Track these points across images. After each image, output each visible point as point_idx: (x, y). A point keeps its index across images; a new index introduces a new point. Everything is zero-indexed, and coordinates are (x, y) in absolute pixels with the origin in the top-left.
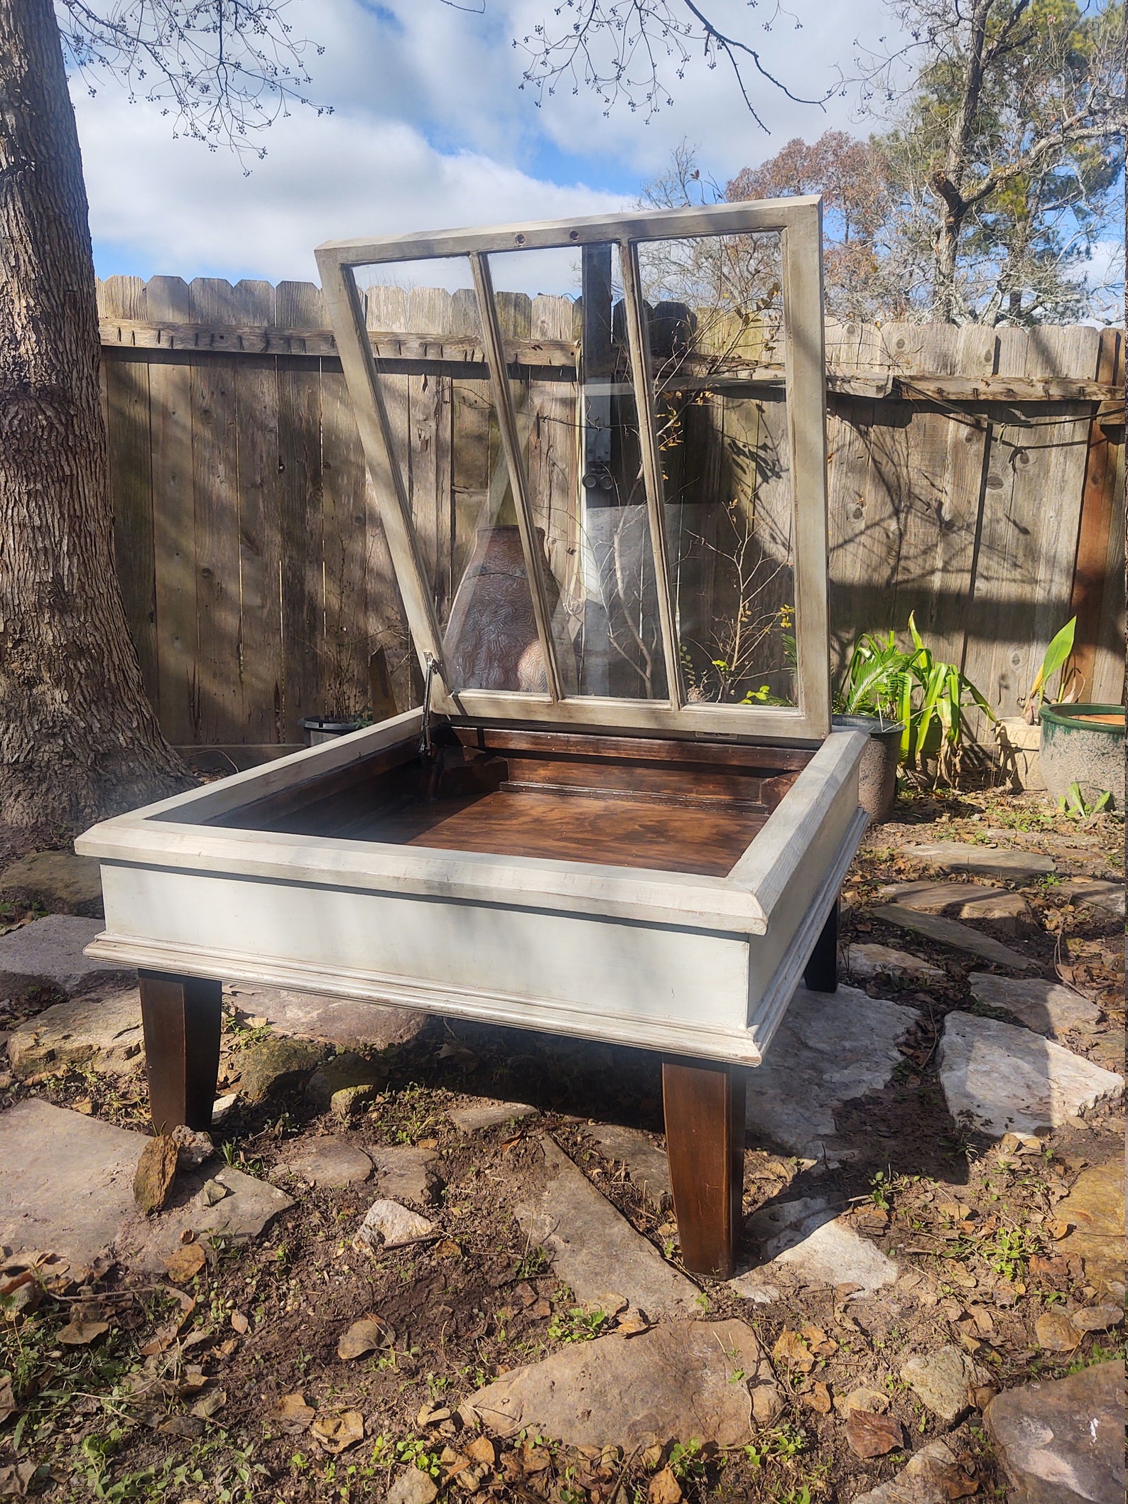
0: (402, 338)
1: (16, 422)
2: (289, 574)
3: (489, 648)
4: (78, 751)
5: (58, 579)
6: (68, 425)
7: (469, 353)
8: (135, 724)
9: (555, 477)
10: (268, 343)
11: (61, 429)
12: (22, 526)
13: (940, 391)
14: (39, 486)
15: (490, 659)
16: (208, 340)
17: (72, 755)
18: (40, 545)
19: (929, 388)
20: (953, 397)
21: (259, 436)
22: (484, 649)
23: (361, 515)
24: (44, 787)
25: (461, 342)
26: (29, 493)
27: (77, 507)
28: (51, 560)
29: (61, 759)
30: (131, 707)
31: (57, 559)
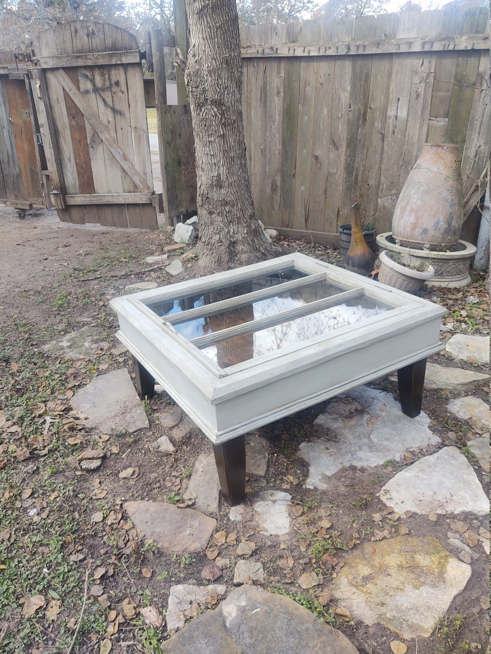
0: (412, 41)
1: (204, 114)
2: (349, 159)
3: (411, 206)
4: (224, 240)
5: (219, 175)
6: (223, 114)
7: (447, 45)
8: (246, 232)
10: (349, 49)
11: (220, 116)
12: (207, 154)
14: (213, 139)
15: (411, 212)
16: (324, 50)
17: (221, 242)
18: (213, 162)
21: (342, 96)
22: (409, 206)
23: (383, 132)
24: (211, 252)
25: (444, 39)
26: (209, 141)
27: (226, 147)
28: (217, 168)
29: (218, 243)
30: (245, 225)
31: (219, 167)
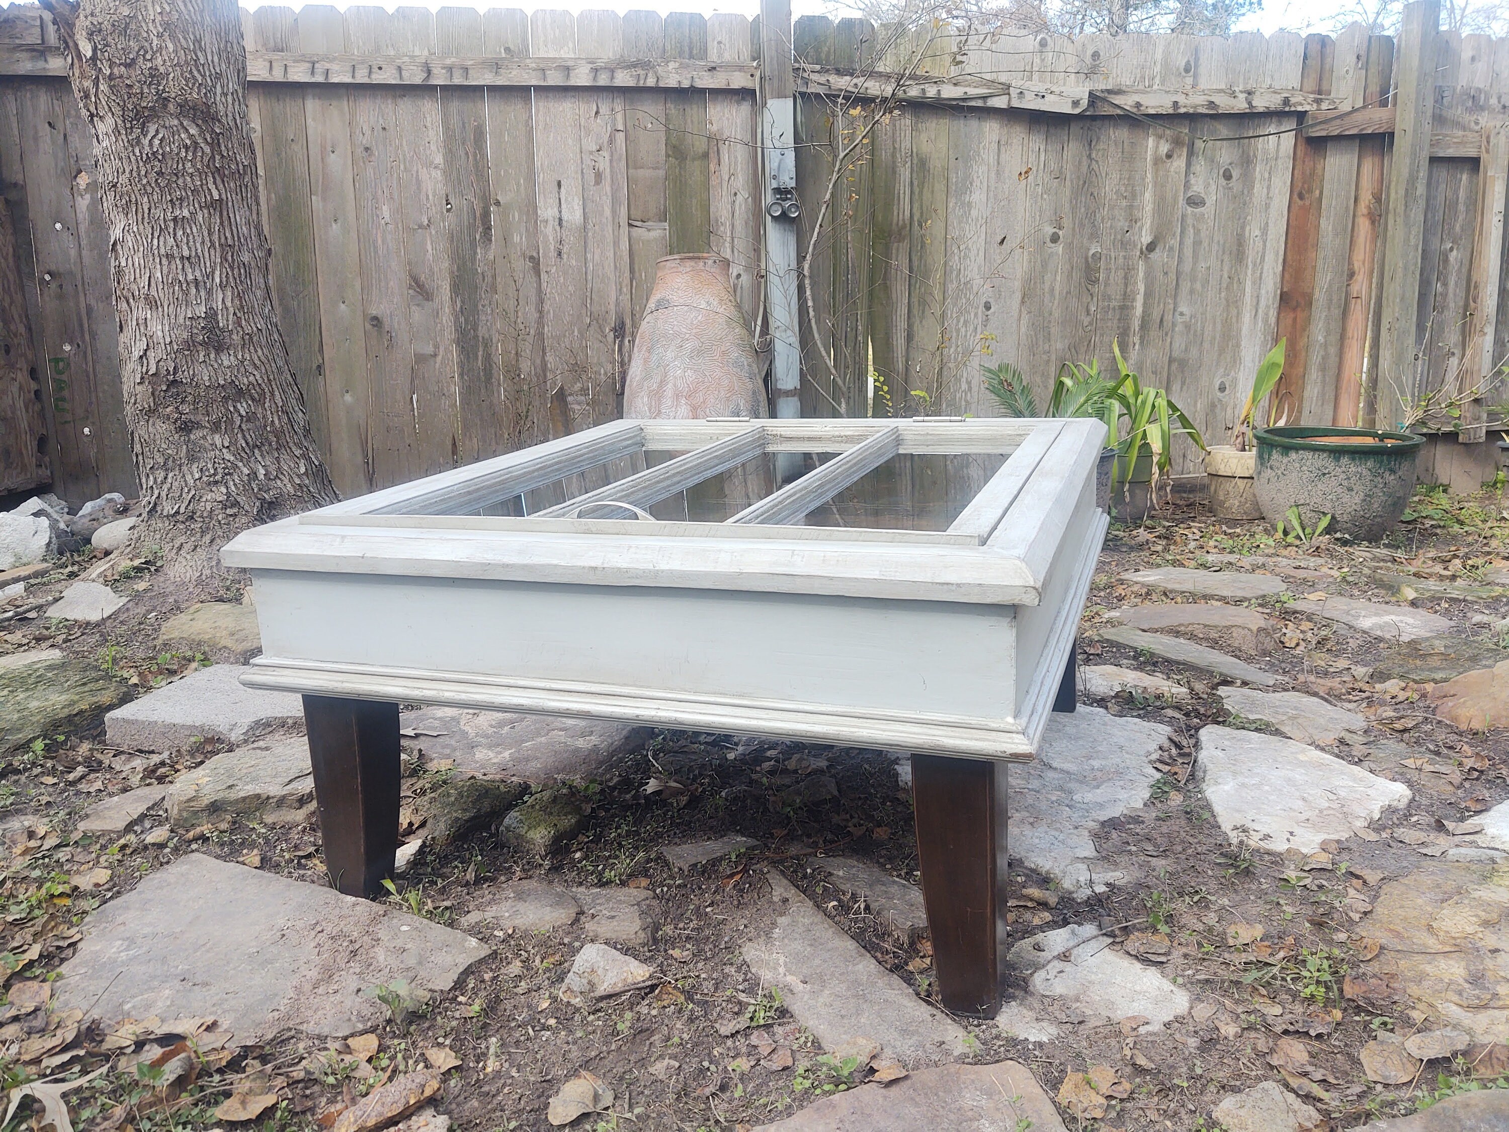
0: (570, 63)
1: (156, 142)
2: (462, 319)
3: (675, 384)
4: (241, 500)
5: (211, 315)
6: (215, 144)
7: (642, 77)
8: (303, 470)
9: (737, 208)
10: (429, 72)
11: (207, 150)
12: (170, 257)
13: (1138, 105)
14: (186, 213)
15: (677, 396)
16: (365, 72)
17: (236, 504)
18: (190, 277)
19: (1127, 102)
20: (1152, 111)
21: (424, 174)
22: (670, 386)
23: (535, 254)
24: (207, 538)
25: (634, 65)
26: (175, 219)
27: (228, 235)
28: (203, 293)
29: (225, 507)
30: (298, 452)
31: (209, 292)
